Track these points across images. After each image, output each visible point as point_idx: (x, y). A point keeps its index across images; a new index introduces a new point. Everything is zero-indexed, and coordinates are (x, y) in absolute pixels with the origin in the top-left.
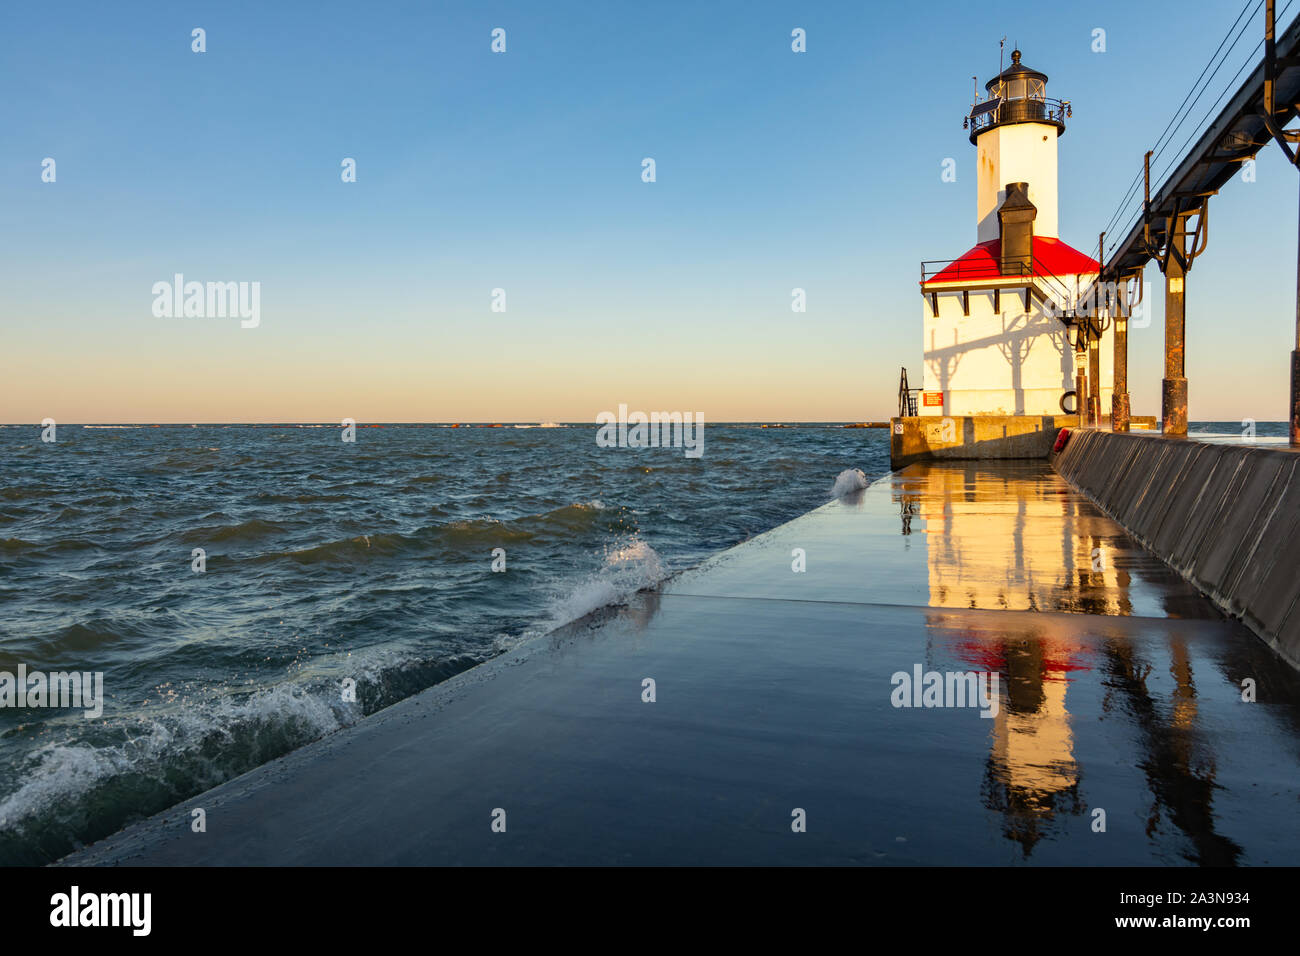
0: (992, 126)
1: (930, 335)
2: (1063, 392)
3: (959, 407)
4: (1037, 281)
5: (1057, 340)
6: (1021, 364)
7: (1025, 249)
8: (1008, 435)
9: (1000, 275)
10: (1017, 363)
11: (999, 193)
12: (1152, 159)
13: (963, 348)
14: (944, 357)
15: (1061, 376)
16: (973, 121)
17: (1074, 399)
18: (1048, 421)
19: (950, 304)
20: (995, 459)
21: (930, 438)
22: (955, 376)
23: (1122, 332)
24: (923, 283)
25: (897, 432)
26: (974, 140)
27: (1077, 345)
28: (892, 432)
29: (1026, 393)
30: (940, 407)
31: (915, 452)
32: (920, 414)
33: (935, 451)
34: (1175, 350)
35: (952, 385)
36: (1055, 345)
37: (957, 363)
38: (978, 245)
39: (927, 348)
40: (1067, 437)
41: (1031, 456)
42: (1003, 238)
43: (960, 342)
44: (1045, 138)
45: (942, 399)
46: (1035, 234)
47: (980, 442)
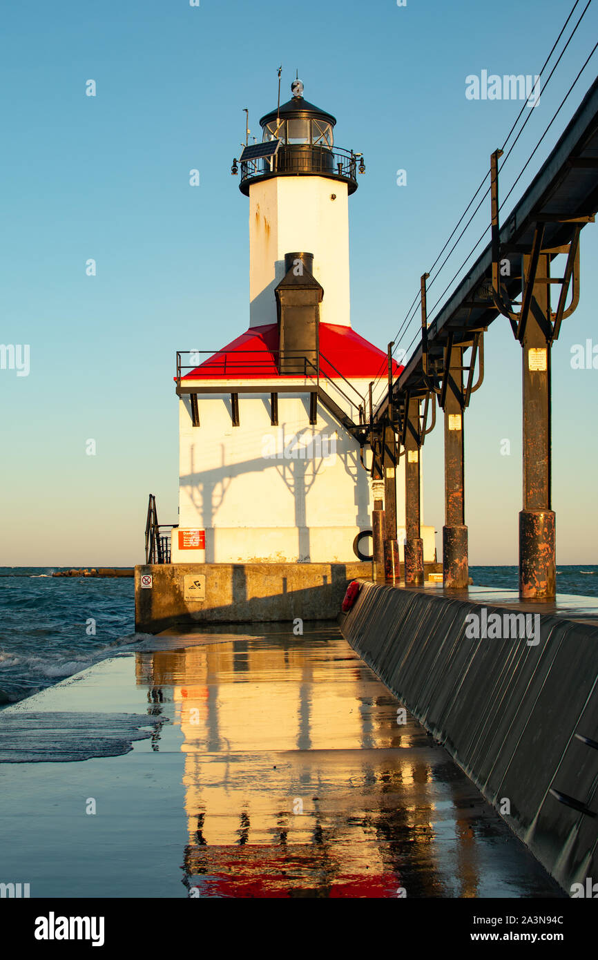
0: (268, 176)
1: (188, 450)
2: (357, 531)
3: (227, 552)
4: (324, 384)
5: (350, 463)
6: (305, 494)
7: (310, 341)
8: (289, 590)
9: (278, 374)
10: (300, 492)
11: (277, 263)
12: (428, 281)
13: (232, 471)
14: (207, 482)
15: (355, 510)
16: (244, 165)
17: (371, 539)
18: (339, 569)
19: (213, 410)
20: (273, 622)
21: (187, 594)
22: (221, 508)
23: (414, 463)
24: (178, 380)
25: (143, 586)
26: (245, 189)
27: (372, 471)
28: (137, 586)
29: (311, 532)
30: (203, 550)
31: (167, 614)
32: (174, 560)
33: (195, 613)
34: (456, 495)
35: (217, 521)
36: (347, 469)
37: (224, 491)
38: (250, 329)
39: (185, 470)
40: (357, 590)
41: (318, 617)
42: (282, 325)
43: (228, 462)
44: (333, 197)
45: (205, 539)
46: (322, 320)
47: (254, 599)
